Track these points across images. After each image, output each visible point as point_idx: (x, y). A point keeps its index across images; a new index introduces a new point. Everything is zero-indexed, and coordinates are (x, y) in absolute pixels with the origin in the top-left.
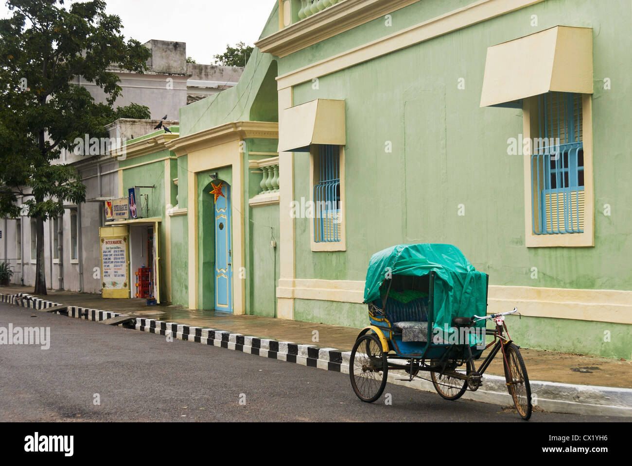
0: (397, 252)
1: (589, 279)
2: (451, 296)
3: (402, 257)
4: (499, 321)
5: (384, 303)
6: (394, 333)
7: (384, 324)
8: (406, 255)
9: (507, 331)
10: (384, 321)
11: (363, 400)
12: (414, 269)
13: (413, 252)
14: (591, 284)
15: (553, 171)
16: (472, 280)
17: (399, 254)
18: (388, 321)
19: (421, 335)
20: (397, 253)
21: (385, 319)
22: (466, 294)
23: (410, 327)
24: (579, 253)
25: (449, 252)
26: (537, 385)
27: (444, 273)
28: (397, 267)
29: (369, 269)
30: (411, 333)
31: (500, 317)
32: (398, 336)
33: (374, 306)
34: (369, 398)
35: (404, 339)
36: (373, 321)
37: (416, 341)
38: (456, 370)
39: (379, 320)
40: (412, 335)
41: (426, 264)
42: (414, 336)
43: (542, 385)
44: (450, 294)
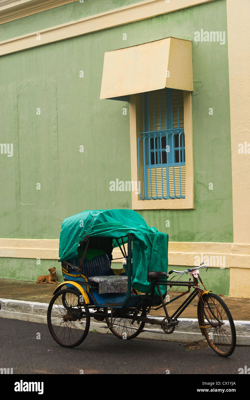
0: (93, 217)
1: (189, 234)
2: (147, 254)
3: (98, 222)
4: (195, 274)
5: (81, 261)
6: (91, 287)
7: (79, 279)
8: (101, 220)
9: (202, 283)
10: (80, 276)
11: (63, 346)
12: (112, 232)
13: (107, 217)
14: (192, 238)
15: (152, 151)
16: (158, 240)
17: (95, 219)
18: (84, 277)
19: (112, 288)
20: (91, 218)
21: (82, 275)
22: (154, 251)
23: (105, 281)
24: (181, 214)
25: (132, 216)
26: (187, 322)
27: (140, 234)
28: (95, 230)
29: (62, 232)
30: (105, 286)
31: (195, 271)
32: (94, 289)
33: (69, 264)
34: (70, 344)
35: (100, 292)
36: (67, 277)
37: (109, 292)
38: (147, 316)
39: (75, 276)
40: (106, 288)
41: (122, 227)
42: (108, 289)
43: (192, 322)
44: (146, 252)
